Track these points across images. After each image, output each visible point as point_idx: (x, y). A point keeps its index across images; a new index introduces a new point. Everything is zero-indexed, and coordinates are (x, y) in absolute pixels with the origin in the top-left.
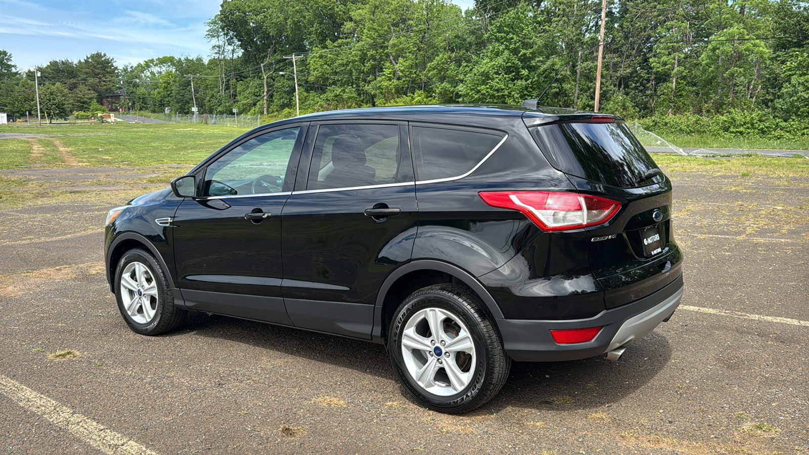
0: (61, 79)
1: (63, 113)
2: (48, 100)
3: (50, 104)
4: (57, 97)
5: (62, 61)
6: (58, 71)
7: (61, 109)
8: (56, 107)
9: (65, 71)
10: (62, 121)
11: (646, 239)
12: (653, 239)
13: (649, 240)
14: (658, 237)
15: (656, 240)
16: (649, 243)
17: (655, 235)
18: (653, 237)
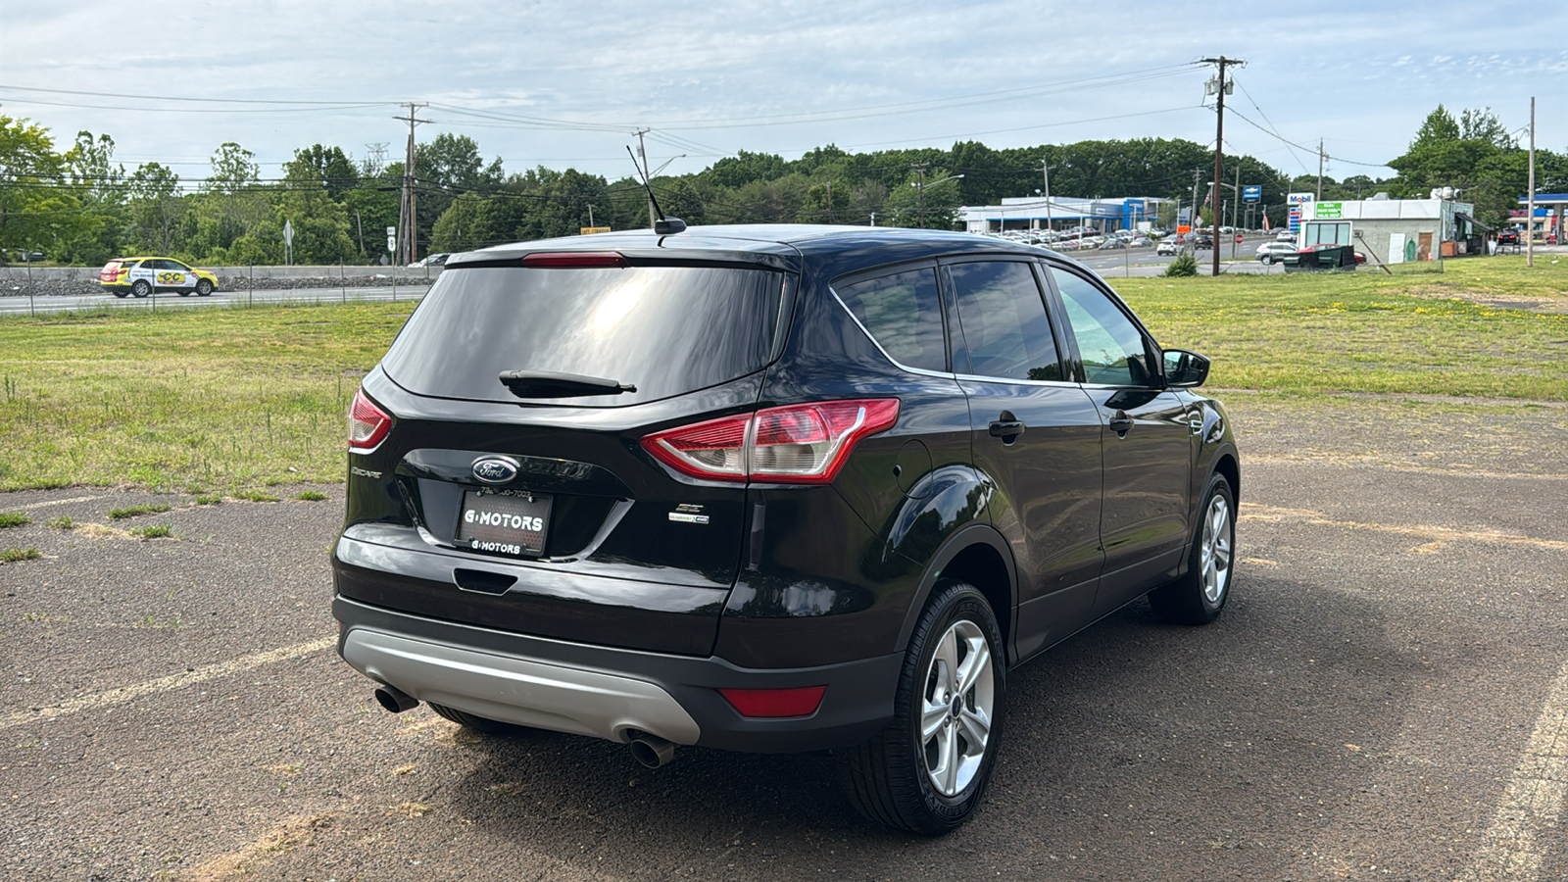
11: (473, 512)
12: (506, 521)
13: (486, 518)
14: (538, 525)
15: (523, 528)
16: (481, 522)
17: (525, 518)
18: (510, 516)
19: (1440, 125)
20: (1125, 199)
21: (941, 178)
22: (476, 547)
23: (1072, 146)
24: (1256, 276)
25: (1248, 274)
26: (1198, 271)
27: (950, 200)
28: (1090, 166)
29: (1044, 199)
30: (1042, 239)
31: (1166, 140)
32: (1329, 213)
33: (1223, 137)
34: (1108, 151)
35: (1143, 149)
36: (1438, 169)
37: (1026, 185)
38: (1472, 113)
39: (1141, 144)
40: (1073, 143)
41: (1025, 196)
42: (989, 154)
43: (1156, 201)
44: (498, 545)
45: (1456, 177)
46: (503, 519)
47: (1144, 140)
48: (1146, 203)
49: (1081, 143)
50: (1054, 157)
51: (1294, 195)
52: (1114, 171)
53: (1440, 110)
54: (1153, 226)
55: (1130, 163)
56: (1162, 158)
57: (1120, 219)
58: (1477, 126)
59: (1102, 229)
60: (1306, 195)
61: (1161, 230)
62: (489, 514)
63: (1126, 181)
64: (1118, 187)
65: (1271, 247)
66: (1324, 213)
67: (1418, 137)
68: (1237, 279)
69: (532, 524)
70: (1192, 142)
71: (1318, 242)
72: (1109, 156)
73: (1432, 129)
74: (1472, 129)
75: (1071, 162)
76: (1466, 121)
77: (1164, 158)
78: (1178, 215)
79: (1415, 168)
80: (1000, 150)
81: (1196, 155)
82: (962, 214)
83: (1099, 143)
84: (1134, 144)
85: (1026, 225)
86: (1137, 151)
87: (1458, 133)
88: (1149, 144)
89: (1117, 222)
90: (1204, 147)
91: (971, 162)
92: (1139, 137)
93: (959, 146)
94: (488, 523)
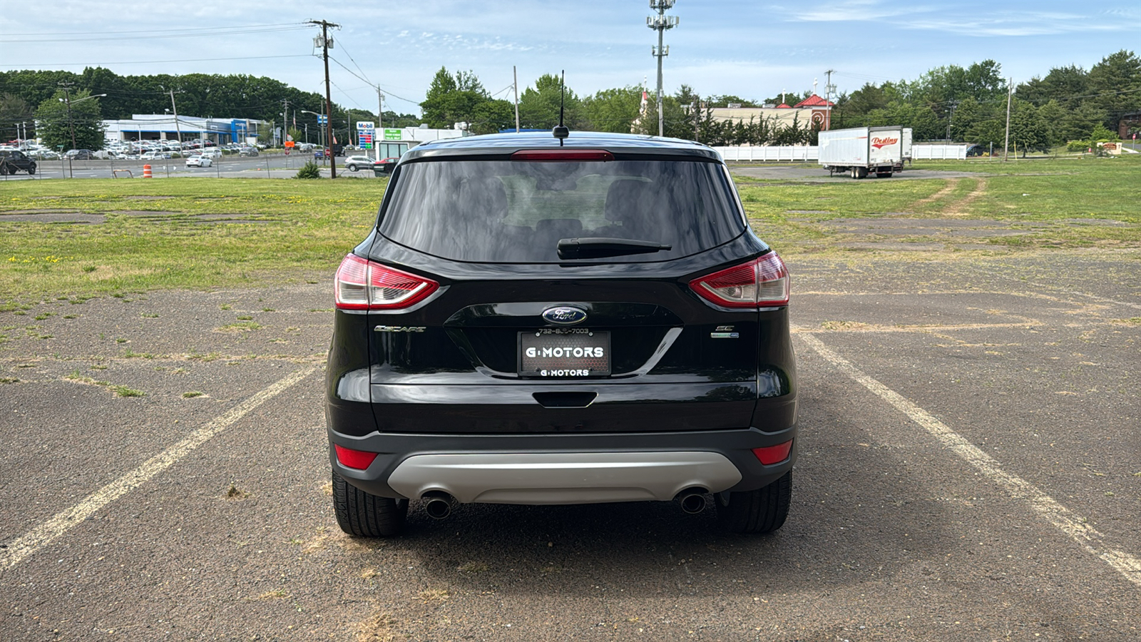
0: (1060, 94)
1: (1042, 142)
2: (1024, 125)
3: (1026, 131)
4: (1038, 120)
5: (1066, 69)
6: (1058, 83)
7: (1041, 137)
8: (1035, 134)
9: (1068, 82)
10: (1041, 154)
11: (534, 349)
12: (568, 353)
13: (547, 352)
14: (599, 352)
15: (586, 356)
16: (544, 356)
17: (586, 349)
18: (571, 349)
19: (444, 81)
20: (232, 120)
21: (84, 97)
22: (546, 375)
23: (185, 77)
24: (361, 179)
25: (356, 178)
26: (321, 175)
27: (94, 114)
28: (200, 93)
29: (173, 116)
30: (171, 147)
31: (257, 77)
32: (394, 137)
33: (330, 79)
34: (213, 82)
35: (239, 83)
36: (451, 109)
37: (150, 105)
38: (463, 74)
39: (238, 79)
40: (185, 74)
41: (152, 114)
42: (116, 79)
43: (255, 122)
44: (567, 371)
45: (463, 116)
46: (565, 352)
47: (240, 76)
48: (248, 124)
49: (192, 75)
50: (171, 84)
51: (361, 123)
52: (219, 97)
53: (443, 70)
54: (259, 140)
55: (231, 92)
56: (254, 91)
57: (230, 134)
58: (466, 82)
59: (217, 142)
60: (369, 123)
61: (262, 144)
62: (551, 349)
63: (229, 105)
64: (224, 111)
65: (354, 159)
66: (390, 137)
67: (432, 87)
68: (350, 181)
69: (593, 352)
70: (276, 80)
71: (388, 157)
72: (214, 86)
73: (439, 83)
74: (463, 84)
75: (184, 89)
76: (459, 78)
77: (256, 90)
78: (274, 133)
79: (437, 108)
80: (125, 76)
81: (280, 90)
82: (105, 126)
83: (205, 76)
84: (232, 78)
85: (157, 136)
86: (236, 84)
87: (455, 86)
88: (244, 79)
89: (228, 136)
90: (284, 84)
91: (101, 84)
92: (236, 73)
93: (89, 71)
94: (551, 356)
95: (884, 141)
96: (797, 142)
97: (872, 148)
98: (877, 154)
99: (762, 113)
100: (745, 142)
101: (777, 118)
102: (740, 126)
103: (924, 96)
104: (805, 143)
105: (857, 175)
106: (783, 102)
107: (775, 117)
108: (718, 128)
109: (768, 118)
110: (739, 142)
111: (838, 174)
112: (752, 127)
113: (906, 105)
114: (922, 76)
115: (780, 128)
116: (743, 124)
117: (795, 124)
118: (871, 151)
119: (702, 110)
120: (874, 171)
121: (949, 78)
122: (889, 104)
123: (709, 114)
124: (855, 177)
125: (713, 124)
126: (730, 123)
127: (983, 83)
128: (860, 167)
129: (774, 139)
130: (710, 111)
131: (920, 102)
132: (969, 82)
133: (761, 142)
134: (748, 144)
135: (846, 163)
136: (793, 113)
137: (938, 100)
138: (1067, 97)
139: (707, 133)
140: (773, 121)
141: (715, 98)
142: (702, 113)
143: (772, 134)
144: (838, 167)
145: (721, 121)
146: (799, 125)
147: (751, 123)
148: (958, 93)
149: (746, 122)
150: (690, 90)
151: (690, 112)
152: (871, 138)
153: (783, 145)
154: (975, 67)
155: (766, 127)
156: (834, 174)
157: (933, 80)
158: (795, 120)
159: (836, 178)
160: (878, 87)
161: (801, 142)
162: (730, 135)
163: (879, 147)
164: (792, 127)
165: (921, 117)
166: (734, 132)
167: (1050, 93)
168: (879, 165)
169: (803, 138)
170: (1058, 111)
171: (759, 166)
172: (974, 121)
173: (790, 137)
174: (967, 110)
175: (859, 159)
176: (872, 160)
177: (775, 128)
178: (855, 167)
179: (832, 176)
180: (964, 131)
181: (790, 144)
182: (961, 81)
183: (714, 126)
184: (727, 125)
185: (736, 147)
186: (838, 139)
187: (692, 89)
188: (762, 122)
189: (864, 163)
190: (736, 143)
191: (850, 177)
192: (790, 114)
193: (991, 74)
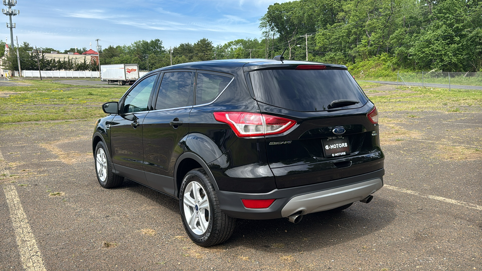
0: (185, 54)
5: (186, 44)
6: (184, 49)
9: (187, 49)
11: (328, 146)
13: (332, 147)
17: (342, 144)
18: (338, 144)
22: (334, 156)
44: (339, 153)
69: (344, 145)
94: (333, 148)
95: (131, 70)
96: (87, 70)
97: (126, 73)
98: (129, 75)
99: (69, 56)
100: (62, 69)
101: (76, 59)
102: (59, 62)
103: (134, 52)
104: (90, 70)
105: (121, 84)
106: (76, 52)
107: (75, 58)
108: (48, 62)
109: (72, 59)
110: (59, 69)
111: (111, 83)
112: (64, 62)
113: (127, 56)
114: (132, 44)
115: (78, 63)
116: (60, 61)
117: (85, 61)
118: (126, 74)
119: (39, 54)
120: (128, 82)
121: (143, 45)
122: (120, 55)
123: (43, 56)
124: (120, 85)
125: (45, 60)
126: (54, 60)
127: (156, 48)
128: (122, 81)
129: (76, 68)
130: (43, 55)
131: (133, 55)
132: (151, 47)
133: (70, 69)
134: (64, 70)
135: (115, 79)
136: (83, 57)
137: (140, 54)
138: (188, 54)
139: (43, 64)
140: (75, 60)
141: (41, 49)
142: (40, 55)
143: (75, 66)
144: (111, 80)
145: (49, 59)
146: (86, 62)
147: (64, 60)
148: (147, 52)
149: (62, 60)
150: (28, 44)
151: (33, 54)
152: (126, 69)
153: (80, 71)
154: (152, 41)
155: (72, 62)
156: (110, 83)
157: (137, 46)
158: (85, 60)
159: (111, 85)
160: (115, 47)
161: (88, 69)
162: (55, 66)
163: (130, 72)
164: (83, 63)
165: (134, 60)
166: (56, 64)
167: (182, 53)
168: (130, 80)
169: (89, 68)
170: (185, 60)
171: (71, 80)
172: (155, 63)
173: (83, 67)
174: (152, 58)
175: (121, 77)
176: (127, 77)
177: (76, 63)
178: (120, 81)
179: (109, 84)
180: (152, 67)
181: (83, 70)
182: (148, 47)
183: (46, 61)
184: (53, 61)
185: (58, 71)
186: (111, 69)
187: (29, 44)
188: (69, 60)
189: (124, 79)
190: (58, 69)
191: (118, 84)
192: (82, 57)
193: (159, 45)
